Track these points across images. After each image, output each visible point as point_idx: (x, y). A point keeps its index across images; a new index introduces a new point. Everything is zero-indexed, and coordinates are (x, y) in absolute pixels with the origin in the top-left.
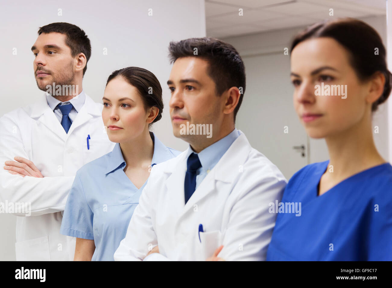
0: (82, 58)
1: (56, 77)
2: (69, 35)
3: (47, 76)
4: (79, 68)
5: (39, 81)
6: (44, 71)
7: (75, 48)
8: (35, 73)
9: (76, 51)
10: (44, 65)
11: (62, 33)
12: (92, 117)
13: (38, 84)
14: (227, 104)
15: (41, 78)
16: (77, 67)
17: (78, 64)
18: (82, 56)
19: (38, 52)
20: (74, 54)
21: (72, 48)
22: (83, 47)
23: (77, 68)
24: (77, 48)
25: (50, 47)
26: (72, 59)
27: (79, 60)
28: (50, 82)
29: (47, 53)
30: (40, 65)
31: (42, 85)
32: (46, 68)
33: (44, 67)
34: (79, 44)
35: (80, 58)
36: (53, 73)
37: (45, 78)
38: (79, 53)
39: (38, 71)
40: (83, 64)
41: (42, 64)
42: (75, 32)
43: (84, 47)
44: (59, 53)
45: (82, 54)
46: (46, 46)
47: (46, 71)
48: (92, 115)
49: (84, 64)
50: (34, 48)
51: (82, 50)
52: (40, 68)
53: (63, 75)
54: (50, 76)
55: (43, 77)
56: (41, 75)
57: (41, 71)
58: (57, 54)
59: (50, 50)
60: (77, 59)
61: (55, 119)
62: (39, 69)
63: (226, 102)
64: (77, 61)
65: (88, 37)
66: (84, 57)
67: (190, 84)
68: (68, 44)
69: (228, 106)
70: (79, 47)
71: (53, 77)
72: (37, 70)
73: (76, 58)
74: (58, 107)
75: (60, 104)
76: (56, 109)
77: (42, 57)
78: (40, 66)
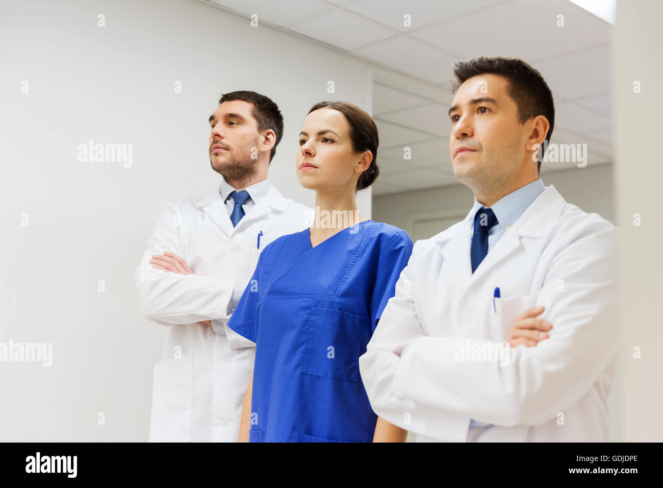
0: (270, 137)
1: (235, 155)
2: (257, 104)
3: (224, 151)
4: (265, 148)
5: (214, 157)
6: (220, 145)
7: (263, 122)
8: (210, 148)
9: (263, 125)
10: (222, 138)
11: (249, 102)
12: (271, 211)
13: (211, 162)
14: (531, 138)
15: (217, 154)
16: (263, 145)
17: (265, 143)
18: (271, 133)
19: (217, 122)
20: (260, 129)
21: (259, 121)
22: (273, 122)
23: (263, 147)
24: (266, 122)
25: (232, 116)
26: (258, 134)
27: (267, 139)
28: (227, 159)
29: (227, 124)
30: (217, 136)
31: (216, 162)
32: (224, 141)
33: (222, 140)
34: (268, 117)
35: (268, 136)
36: (232, 148)
37: (221, 154)
38: (267, 129)
39: (214, 145)
40: (271, 143)
41: (219, 136)
42: (266, 102)
43: (275, 122)
44: (243, 125)
45: (271, 130)
46: (227, 114)
47: (223, 145)
48: (272, 209)
49: (273, 142)
50: (212, 118)
51: (271, 126)
52: (217, 141)
53: (243, 153)
54: (227, 151)
55: (218, 152)
56: (216, 151)
57: (218, 144)
58: (239, 126)
59: (232, 120)
60: (264, 136)
61: (225, 211)
62: (215, 142)
63: (530, 134)
64: (263, 139)
65: (281, 113)
66: (273, 134)
67: (483, 104)
68: (255, 116)
69: (534, 140)
70: (268, 120)
71: (231, 153)
72: (213, 143)
73: (262, 134)
74: (232, 195)
75: (234, 192)
76: (228, 198)
77: (221, 128)
78: (217, 138)
